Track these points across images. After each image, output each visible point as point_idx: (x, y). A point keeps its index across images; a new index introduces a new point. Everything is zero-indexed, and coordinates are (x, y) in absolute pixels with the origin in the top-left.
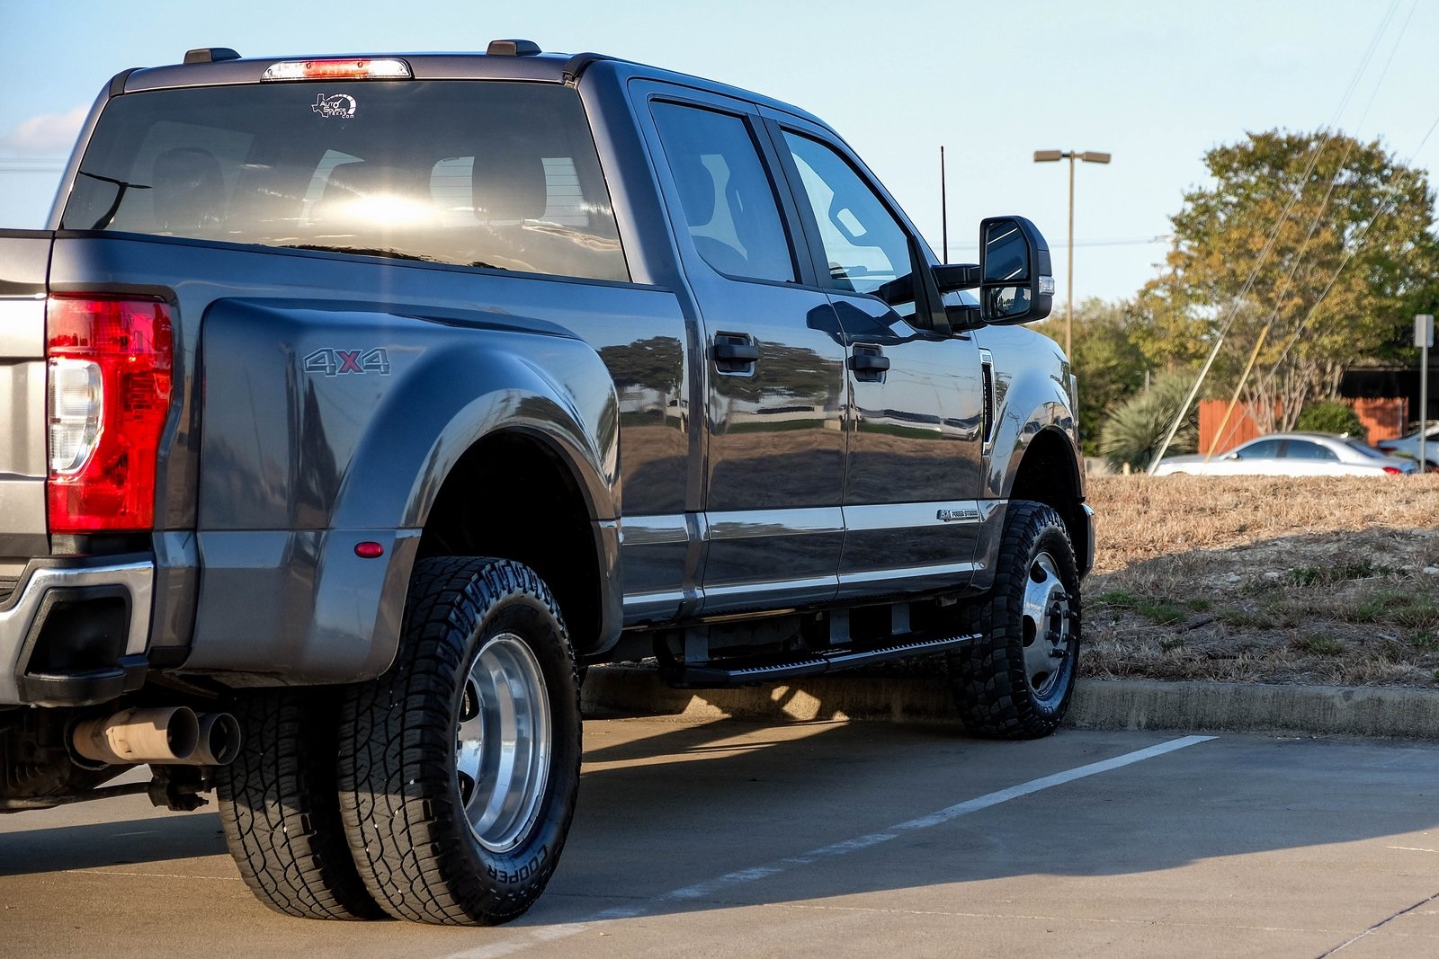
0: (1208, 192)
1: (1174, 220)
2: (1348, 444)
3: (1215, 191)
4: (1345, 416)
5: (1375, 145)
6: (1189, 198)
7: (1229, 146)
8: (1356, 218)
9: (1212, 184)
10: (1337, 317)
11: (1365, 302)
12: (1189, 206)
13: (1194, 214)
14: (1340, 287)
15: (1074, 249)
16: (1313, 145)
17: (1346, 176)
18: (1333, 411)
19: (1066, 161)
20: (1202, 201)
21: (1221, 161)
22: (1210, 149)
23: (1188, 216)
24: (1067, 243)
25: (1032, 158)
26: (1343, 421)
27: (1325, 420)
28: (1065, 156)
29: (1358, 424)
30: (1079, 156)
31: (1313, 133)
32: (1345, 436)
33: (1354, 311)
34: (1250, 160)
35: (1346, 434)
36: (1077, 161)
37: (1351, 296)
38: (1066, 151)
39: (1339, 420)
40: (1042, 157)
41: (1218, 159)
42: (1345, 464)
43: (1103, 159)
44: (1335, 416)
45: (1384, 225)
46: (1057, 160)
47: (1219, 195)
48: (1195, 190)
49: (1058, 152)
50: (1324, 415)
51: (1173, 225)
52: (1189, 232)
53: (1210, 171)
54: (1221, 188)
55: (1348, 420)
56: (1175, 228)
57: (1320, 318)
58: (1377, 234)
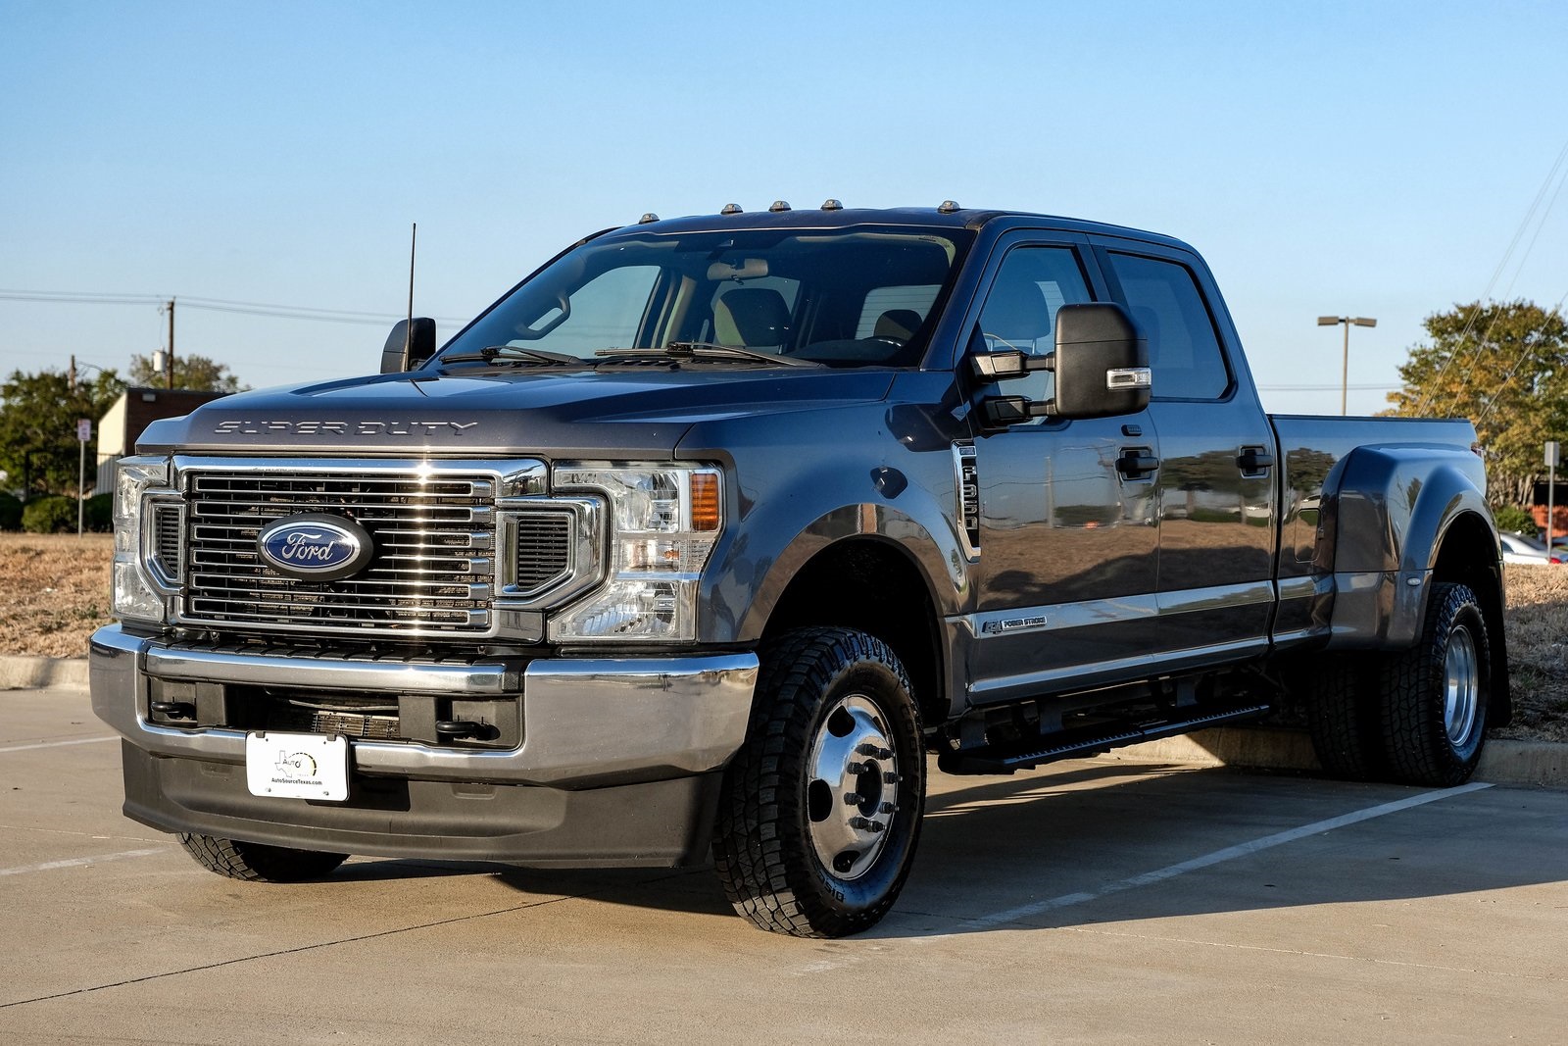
0: (1427, 349)
1: (1401, 370)
2: (1520, 539)
3: (1433, 348)
4: (1523, 518)
5: (1555, 313)
6: (1414, 354)
7: (1443, 314)
8: (1542, 368)
9: (1430, 343)
10: (1517, 445)
11: (1539, 434)
12: (1414, 360)
13: (1418, 365)
14: (1520, 422)
15: (1348, 392)
16: (1512, 313)
17: (1535, 336)
18: (1514, 514)
19: (1342, 325)
20: (1423, 356)
21: (1440, 326)
22: (1429, 316)
23: (1414, 367)
24: (1342, 387)
25: (1316, 322)
26: (1521, 523)
27: (1507, 521)
28: (1341, 321)
29: (1534, 524)
30: (1352, 321)
31: (1512, 303)
32: (1519, 533)
33: (1530, 441)
34: (1459, 326)
35: (1520, 532)
36: (1351, 325)
37: (1528, 429)
38: (1342, 317)
39: (1518, 522)
40: (1324, 322)
41: (1435, 325)
42: (1518, 554)
43: (1370, 323)
44: (1516, 518)
45: (1560, 374)
46: (1336, 324)
47: (1436, 351)
48: (1418, 348)
49: (1337, 318)
50: (1506, 517)
51: (1401, 373)
52: (1412, 379)
53: (1430, 334)
54: (1437, 346)
55: (1525, 521)
56: (1403, 376)
57: (1503, 445)
58: (1556, 381)
